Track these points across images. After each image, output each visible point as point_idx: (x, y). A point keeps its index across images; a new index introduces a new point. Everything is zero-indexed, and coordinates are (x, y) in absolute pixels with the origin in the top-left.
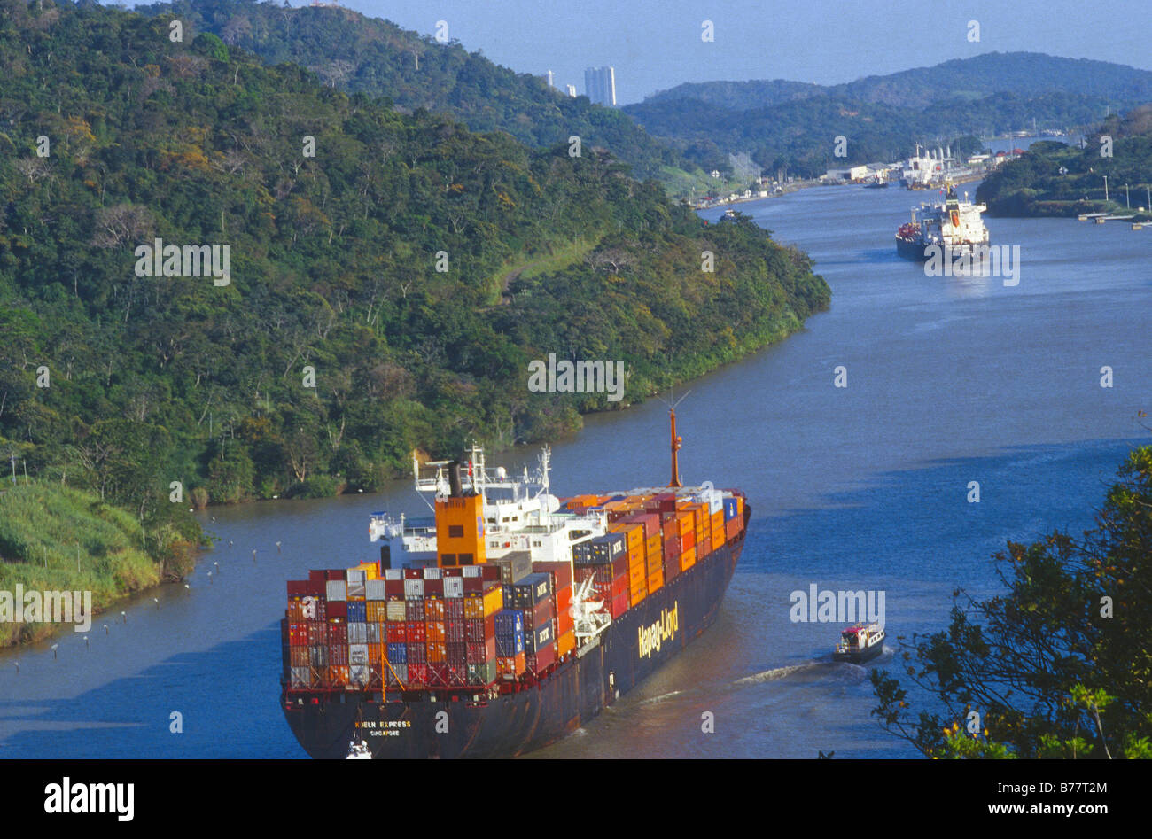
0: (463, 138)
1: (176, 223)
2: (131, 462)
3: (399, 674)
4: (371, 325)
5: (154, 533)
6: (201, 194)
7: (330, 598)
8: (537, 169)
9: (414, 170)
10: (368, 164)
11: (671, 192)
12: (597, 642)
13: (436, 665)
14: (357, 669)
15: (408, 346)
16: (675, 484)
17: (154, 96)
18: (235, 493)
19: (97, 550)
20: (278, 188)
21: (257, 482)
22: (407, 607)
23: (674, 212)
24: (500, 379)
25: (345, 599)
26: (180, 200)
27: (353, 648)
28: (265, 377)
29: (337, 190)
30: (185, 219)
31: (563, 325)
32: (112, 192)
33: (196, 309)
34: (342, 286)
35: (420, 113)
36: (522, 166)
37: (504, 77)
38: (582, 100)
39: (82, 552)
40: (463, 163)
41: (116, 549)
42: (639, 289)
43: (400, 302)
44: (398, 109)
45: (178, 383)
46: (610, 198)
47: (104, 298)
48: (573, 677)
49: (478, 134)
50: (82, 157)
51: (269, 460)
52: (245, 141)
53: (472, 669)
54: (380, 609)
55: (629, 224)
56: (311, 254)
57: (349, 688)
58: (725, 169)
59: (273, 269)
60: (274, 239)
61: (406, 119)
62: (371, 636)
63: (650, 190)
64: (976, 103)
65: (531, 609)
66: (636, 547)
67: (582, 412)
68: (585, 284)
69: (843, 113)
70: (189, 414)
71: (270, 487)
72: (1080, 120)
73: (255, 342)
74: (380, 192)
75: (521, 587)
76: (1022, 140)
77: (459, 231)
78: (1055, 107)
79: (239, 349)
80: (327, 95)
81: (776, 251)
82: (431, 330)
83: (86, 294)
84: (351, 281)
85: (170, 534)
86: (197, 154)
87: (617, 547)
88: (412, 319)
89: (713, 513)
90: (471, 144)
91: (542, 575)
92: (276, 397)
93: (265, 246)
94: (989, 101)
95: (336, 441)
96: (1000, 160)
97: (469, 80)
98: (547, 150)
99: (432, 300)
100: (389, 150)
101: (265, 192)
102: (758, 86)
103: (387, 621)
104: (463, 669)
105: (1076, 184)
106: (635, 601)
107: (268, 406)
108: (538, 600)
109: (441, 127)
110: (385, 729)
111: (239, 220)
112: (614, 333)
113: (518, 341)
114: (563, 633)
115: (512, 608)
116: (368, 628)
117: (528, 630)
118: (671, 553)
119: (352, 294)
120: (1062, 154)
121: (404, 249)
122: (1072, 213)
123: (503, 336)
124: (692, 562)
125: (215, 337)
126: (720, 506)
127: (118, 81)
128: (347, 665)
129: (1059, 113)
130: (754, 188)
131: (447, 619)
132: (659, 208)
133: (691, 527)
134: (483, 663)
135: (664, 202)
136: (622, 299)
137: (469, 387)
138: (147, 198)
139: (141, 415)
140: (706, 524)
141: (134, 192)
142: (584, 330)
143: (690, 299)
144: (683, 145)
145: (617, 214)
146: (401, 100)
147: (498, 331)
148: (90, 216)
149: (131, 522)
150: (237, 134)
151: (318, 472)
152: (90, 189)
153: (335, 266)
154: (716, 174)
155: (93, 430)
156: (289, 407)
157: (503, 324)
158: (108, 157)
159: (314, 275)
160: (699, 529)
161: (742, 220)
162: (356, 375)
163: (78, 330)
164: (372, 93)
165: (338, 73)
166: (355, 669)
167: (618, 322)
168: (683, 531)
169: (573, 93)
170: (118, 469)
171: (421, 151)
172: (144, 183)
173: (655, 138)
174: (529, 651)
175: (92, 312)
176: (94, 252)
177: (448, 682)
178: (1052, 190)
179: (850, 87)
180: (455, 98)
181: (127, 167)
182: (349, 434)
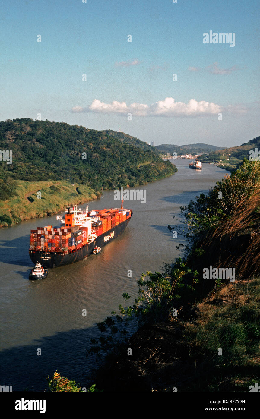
0: (136, 149)
1: (102, 156)
2: (94, 184)
3: (50, 248)
4: (124, 170)
5: (96, 192)
6: (105, 153)
7: (38, 233)
8: (145, 153)
9: (130, 152)
10: (125, 151)
11: (160, 157)
12: (94, 241)
13: (57, 247)
14: (42, 246)
15: (128, 173)
16: (122, 208)
17: (100, 141)
18: (106, 188)
19: (90, 194)
20: (114, 153)
21: (109, 187)
22: (52, 236)
23: (160, 159)
24: (138, 177)
25: (41, 234)
26: (102, 153)
27: (42, 243)
28: (111, 175)
29: (121, 153)
30: (103, 156)
31: (146, 172)
32: (95, 152)
33: (103, 166)
34: (120, 165)
35: (131, 145)
36: (143, 152)
37: (141, 142)
38: (150, 145)
39: (88, 194)
40: (136, 152)
41: (92, 194)
42: (155, 168)
43: (127, 167)
44: (129, 145)
45: (101, 175)
46: (153, 157)
47: (93, 164)
48: (86, 248)
49: (138, 148)
50: (91, 148)
51: (110, 185)
52: (111, 147)
53: (63, 249)
54: (47, 236)
55: (155, 160)
56: (117, 161)
57: (40, 250)
58: (166, 154)
59: (113, 162)
60: (113, 159)
61: (129, 146)
62: (45, 241)
63: (158, 157)
64: (196, 149)
65: (76, 237)
66: (105, 223)
67: (147, 182)
68: (149, 167)
69: (181, 149)
70: (101, 179)
71: (110, 188)
72: (208, 152)
73: (110, 171)
74: (126, 154)
75: (75, 233)
76: (202, 154)
77: (135, 160)
78: (206, 150)
79: (108, 172)
80: (120, 142)
81: (172, 165)
82: (130, 171)
83: (91, 164)
84: (122, 164)
85: (98, 193)
86: (105, 148)
87: (100, 223)
88: (128, 169)
89: (124, 215)
90: (137, 149)
91: (80, 230)
92: (112, 177)
93: (112, 160)
94: (198, 149)
95: (118, 183)
96: (199, 156)
97: (137, 142)
98: (146, 151)
99: (131, 167)
100: (127, 149)
101: (112, 153)
102: (171, 145)
103: (48, 238)
104: (61, 248)
105: (208, 159)
106: (104, 232)
107: (111, 178)
108: (78, 236)
109: (134, 147)
110: (46, 259)
111: (109, 156)
112: (152, 173)
113: (141, 173)
114: (84, 241)
115: (73, 237)
116: (45, 240)
117: (75, 241)
118: (113, 223)
119: (122, 166)
120: (206, 156)
121: (128, 161)
122: (207, 163)
123: (139, 172)
124: (118, 224)
125: (105, 170)
126: (126, 214)
127: (96, 139)
128: (40, 246)
129: (206, 151)
130: (170, 157)
131: (59, 239)
132: (158, 159)
133: (118, 218)
134: (65, 248)
135: (159, 158)
136: (153, 169)
137: (134, 178)
138: (98, 153)
139: (96, 178)
140: (122, 217)
141: (97, 152)
142: (148, 172)
143: (161, 169)
144: (162, 152)
145: (153, 159)
146: (129, 144)
147: (138, 171)
148: (92, 155)
149: (94, 191)
150: (109, 146)
151: (116, 187)
152: (92, 152)
153: (120, 163)
154: (165, 155)
155: (90, 180)
156: (113, 179)
157: (139, 171)
158: (95, 148)
159: (117, 163)
160: (120, 218)
161: (168, 161)
162: (121, 176)
163: (89, 168)
164: (126, 142)
165: (122, 140)
166: (42, 247)
167: (152, 172)
168: (117, 219)
169: (149, 144)
170: (93, 184)
171: (131, 150)
172: (98, 151)
173: (158, 150)
174: (75, 245)
175: (91, 166)
176: (92, 159)
177: (59, 250)
178: (205, 160)
179: (182, 146)
180: (135, 144)
181: (97, 149)
182: (120, 183)
